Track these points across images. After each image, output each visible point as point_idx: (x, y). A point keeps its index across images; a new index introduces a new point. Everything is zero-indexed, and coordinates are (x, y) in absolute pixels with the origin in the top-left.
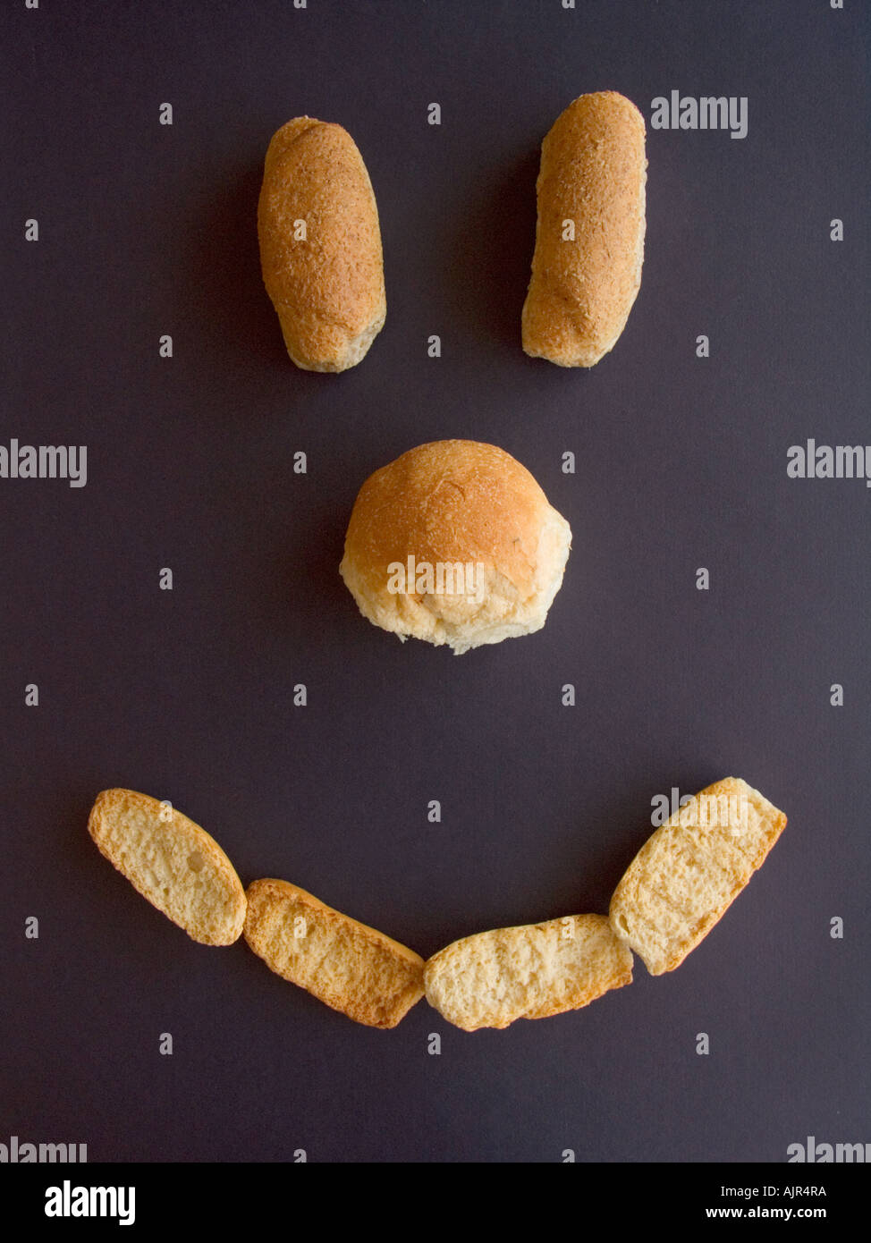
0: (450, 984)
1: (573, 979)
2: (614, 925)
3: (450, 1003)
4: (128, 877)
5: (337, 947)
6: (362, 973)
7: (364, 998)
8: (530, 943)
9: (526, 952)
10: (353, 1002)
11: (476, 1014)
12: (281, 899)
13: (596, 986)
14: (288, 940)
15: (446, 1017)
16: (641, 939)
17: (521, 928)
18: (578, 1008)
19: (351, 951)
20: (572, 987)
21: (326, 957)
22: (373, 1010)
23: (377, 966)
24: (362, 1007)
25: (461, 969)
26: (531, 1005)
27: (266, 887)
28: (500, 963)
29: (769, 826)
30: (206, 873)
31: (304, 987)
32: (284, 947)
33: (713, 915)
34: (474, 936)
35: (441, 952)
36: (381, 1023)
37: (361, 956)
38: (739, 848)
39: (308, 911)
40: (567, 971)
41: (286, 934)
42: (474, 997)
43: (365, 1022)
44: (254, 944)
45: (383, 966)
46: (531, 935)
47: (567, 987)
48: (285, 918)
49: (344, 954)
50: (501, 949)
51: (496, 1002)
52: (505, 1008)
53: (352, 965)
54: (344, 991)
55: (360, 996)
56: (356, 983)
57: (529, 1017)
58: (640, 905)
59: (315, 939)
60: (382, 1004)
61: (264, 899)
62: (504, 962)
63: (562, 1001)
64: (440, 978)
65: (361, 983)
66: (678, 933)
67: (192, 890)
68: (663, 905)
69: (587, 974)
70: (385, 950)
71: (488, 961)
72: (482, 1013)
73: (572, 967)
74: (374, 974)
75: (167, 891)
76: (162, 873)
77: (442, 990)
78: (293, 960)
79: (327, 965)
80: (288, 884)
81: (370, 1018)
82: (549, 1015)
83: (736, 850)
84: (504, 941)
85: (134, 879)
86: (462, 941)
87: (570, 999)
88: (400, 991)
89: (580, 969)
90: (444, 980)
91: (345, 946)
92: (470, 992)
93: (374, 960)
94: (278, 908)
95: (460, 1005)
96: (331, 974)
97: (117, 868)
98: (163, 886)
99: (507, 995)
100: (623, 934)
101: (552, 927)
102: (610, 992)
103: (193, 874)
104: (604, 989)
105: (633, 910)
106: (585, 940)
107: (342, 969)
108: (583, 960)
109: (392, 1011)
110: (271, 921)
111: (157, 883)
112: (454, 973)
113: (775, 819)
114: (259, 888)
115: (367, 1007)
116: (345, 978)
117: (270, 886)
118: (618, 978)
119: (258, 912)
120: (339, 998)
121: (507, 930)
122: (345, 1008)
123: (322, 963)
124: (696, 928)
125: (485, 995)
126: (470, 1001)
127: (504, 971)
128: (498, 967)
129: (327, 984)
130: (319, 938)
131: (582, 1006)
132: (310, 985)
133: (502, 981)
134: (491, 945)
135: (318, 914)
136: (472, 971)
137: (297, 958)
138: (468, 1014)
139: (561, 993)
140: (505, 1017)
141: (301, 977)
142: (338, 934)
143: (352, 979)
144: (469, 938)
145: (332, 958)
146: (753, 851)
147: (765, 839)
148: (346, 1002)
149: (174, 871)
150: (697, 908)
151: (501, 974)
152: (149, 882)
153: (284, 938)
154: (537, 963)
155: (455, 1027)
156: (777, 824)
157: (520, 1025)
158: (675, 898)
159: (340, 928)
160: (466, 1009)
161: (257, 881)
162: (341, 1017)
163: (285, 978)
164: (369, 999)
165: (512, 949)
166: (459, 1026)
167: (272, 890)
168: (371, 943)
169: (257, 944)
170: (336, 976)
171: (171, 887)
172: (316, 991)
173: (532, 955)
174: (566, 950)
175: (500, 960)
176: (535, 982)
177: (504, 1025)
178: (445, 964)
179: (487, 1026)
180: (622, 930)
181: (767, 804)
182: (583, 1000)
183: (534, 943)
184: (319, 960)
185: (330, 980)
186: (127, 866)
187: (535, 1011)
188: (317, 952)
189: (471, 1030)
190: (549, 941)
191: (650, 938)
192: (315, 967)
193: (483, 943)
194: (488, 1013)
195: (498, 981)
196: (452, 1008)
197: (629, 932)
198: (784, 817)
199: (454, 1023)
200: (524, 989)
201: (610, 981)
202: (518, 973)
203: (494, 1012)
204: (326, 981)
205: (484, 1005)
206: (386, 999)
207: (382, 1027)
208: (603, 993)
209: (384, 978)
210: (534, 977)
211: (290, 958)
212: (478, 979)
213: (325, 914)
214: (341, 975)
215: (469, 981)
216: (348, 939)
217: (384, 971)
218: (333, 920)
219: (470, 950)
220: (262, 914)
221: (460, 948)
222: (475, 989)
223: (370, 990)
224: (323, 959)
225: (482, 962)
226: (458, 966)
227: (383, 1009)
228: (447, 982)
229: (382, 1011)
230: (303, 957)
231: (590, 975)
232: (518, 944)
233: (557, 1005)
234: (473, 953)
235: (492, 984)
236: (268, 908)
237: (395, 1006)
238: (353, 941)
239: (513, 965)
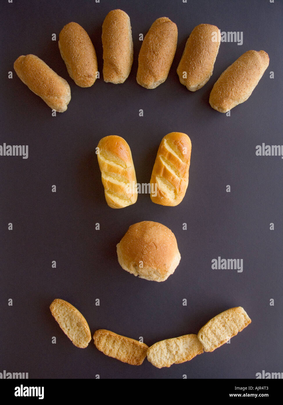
0: (154, 355)
1: (187, 352)
2: (199, 337)
3: (154, 361)
4: (59, 323)
5: (122, 345)
6: (130, 351)
7: (132, 358)
8: (175, 343)
9: (174, 346)
10: (129, 359)
11: (161, 363)
12: (104, 335)
13: (194, 354)
14: (108, 346)
15: (153, 364)
16: (205, 342)
17: (173, 339)
18: (189, 360)
19: (126, 346)
20: (187, 354)
21: (119, 348)
22: (135, 361)
23: (134, 349)
24: (132, 360)
25: (157, 351)
26: (176, 360)
27: (100, 333)
28: (167, 349)
29: (246, 322)
30: (82, 328)
31: (115, 358)
32: (107, 348)
33: (225, 341)
34: (160, 342)
35: (151, 346)
36: (137, 364)
37: (129, 347)
38: (237, 326)
39: (112, 337)
40: (186, 350)
41: (107, 344)
42: (161, 359)
43: (133, 364)
44: (99, 348)
45: (135, 349)
46: (176, 341)
47: (186, 354)
48: (106, 340)
49: (124, 347)
50: (168, 345)
51: (167, 360)
52: (169, 361)
53: (127, 349)
54: (126, 357)
55: (130, 357)
56: (129, 354)
57: (176, 363)
58: (207, 334)
59: (116, 344)
60: (137, 359)
61: (100, 336)
62: (169, 349)
63: (185, 359)
64: (151, 354)
65: (130, 354)
66: (215, 343)
67: (76, 331)
68: (213, 335)
69: (191, 351)
70: (135, 344)
71: (164, 348)
72: (163, 363)
73: (187, 349)
74: (134, 351)
75: (69, 330)
76: (68, 324)
77: (152, 357)
78: (110, 351)
79: (120, 351)
80: (105, 330)
81: (134, 363)
82: (181, 363)
83: (236, 326)
84: (169, 343)
85: (60, 324)
86: (157, 343)
87: (187, 358)
88: (141, 354)
89: (189, 349)
90: (152, 354)
91: (124, 345)
92: (159, 357)
93: (133, 347)
94: (104, 337)
95: (157, 361)
96: (122, 353)
97: (56, 320)
98: (68, 328)
99: (170, 357)
100: (201, 340)
101: (181, 338)
102: (198, 355)
103: (78, 327)
104: (196, 355)
105: (205, 335)
106: (190, 341)
107: (124, 351)
108: (190, 347)
109: (140, 360)
110: (103, 341)
111: (67, 327)
112: (155, 352)
113: (248, 321)
114: (98, 333)
115: (133, 360)
116: (126, 353)
117: (101, 332)
118: (199, 352)
119: (99, 340)
120: (125, 359)
121: (169, 339)
122: (127, 362)
123: (119, 350)
124: (220, 343)
125: (164, 358)
126: (160, 360)
127: (169, 351)
128: (167, 350)
129: (121, 356)
130: (117, 344)
131: (190, 360)
132: (116, 357)
133: (168, 354)
134: (165, 344)
135: (115, 337)
136: (160, 351)
137: (111, 350)
138: (159, 364)
139: (184, 356)
140: (169, 364)
141: (113, 355)
142: (122, 341)
143: (127, 353)
144: (159, 342)
145: (121, 348)
146: (240, 327)
147: (244, 325)
148: (127, 360)
149: (72, 325)
150: (222, 338)
151: (168, 352)
152: (64, 326)
153: (107, 345)
154: (177, 348)
155: (156, 367)
156: (249, 322)
157: (174, 366)
158: (217, 334)
159: (122, 340)
160: (159, 362)
161: (97, 331)
162: (126, 364)
163: (109, 356)
164: (133, 358)
165: (171, 345)
166: (157, 367)
167: (102, 333)
168: (131, 343)
169: (100, 348)
170: (123, 353)
171: (70, 329)
172: (118, 358)
173: (176, 346)
174: (185, 344)
175: (167, 348)
176: (177, 354)
177: (169, 366)
178: (152, 350)
179: (165, 366)
180: (201, 339)
181: (247, 316)
182: (190, 358)
183: (177, 343)
184: (118, 349)
185: (122, 354)
186: (59, 320)
187: (177, 361)
188: (117, 347)
189: (160, 368)
190: (181, 342)
191: (207, 342)
192: (117, 352)
193: (163, 343)
194: (165, 363)
195: (167, 354)
196: (155, 362)
197: (202, 340)
198: (251, 321)
199: (156, 366)
200: (174, 356)
201: (197, 353)
202: (173, 351)
203: (166, 362)
204: (121, 355)
205: (163, 361)
206: (138, 357)
207: (138, 365)
208: (196, 356)
209: (136, 352)
210: (177, 352)
211: (110, 350)
212: (162, 354)
213: (117, 337)
214: (124, 352)
215: (159, 354)
216: (125, 343)
217: (136, 350)
218: (120, 338)
219: (159, 346)
220: (100, 340)
221: (157, 345)
222: (161, 356)
223: (133, 355)
224: (119, 349)
225: (163, 349)
226: (156, 350)
227: (137, 360)
228: (153, 355)
229: (137, 361)
230: (113, 349)
231: (192, 351)
232: (172, 343)
233: (183, 360)
234: (160, 346)
235: (166, 355)
236: (101, 338)
237: (140, 359)
238: (126, 343)
239: (171, 349)
